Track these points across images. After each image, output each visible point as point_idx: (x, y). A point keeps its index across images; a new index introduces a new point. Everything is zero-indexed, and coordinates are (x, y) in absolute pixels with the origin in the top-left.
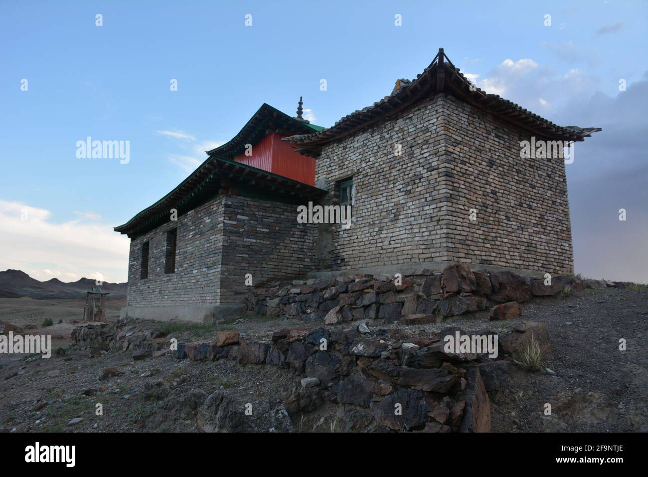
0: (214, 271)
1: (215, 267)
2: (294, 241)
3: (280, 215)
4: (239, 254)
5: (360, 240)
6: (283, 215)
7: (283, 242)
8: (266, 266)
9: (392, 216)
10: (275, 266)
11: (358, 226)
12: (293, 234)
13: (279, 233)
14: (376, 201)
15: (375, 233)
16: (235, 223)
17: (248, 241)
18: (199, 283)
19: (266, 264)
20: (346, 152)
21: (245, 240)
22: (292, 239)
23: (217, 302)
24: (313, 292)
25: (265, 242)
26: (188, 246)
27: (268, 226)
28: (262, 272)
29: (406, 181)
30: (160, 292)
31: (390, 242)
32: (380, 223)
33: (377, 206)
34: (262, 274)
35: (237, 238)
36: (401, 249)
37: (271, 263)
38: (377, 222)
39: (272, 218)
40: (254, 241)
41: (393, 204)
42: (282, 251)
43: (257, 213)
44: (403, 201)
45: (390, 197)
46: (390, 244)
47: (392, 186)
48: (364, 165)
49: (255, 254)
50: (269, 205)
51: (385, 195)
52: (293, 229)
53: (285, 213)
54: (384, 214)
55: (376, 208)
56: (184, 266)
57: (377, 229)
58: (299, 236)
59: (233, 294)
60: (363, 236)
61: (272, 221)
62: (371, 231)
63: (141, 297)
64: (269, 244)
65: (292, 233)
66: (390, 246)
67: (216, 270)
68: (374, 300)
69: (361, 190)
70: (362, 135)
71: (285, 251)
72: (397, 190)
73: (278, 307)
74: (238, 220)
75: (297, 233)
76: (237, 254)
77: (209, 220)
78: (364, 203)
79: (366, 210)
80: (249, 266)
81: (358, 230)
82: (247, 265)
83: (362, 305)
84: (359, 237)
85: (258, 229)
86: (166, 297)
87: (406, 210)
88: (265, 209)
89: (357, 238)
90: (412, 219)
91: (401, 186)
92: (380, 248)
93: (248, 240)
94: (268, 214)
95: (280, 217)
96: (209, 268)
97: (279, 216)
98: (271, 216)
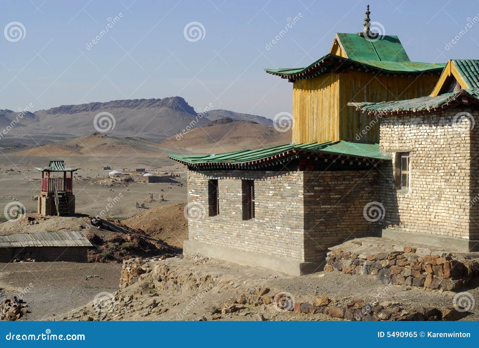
0: (297, 232)
1: (298, 229)
2: (363, 202)
3: (350, 181)
4: (317, 219)
5: (415, 209)
6: (352, 181)
7: (354, 205)
8: (341, 226)
9: (437, 196)
10: (348, 225)
11: (414, 197)
12: (362, 197)
13: (350, 197)
14: (426, 180)
15: (425, 207)
16: (313, 194)
17: (324, 208)
18: (283, 239)
19: (340, 224)
20: (405, 128)
21: (322, 207)
22: (361, 201)
23: (302, 259)
24: (375, 260)
25: (338, 207)
26: (269, 202)
27: (340, 192)
28: (337, 232)
29: (446, 171)
30: (238, 236)
31: (435, 216)
32: (429, 199)
33: (426, 184)
34: (337, 234)
35: (315, 207)
36: (442, 224)
37: (343, 223)
38: (427, 198)
39: (343, 185)
40: (329, 207)
41: (437, 187)
42: (353, 212)
43: (330, 183)
44: (443, 187)
45: (435, 180)
46: (435, 218)
47: (436, 172)
48: (417, 146)
49: (331, 217)
50: (340, 175)
51: (432, 177)
52: (362, 192)
53: (355, 179)
54: (431, 192)
55: (425, 186)
56: (266, 219)
57: (426, 204)
58: (368, 197)
59: (314, 252)
60: (417, 207)
61: (343, 188)
62: (423, 203)
63: (211, 234)
64: (341, 208)
65: (361, 195)
66: (435, 220)
67: (300, 233)
68: (410, 274)
69: (415, 167)
70: (416, 118)
71: (355, 212)
72: (440, 176)
73: (351, 266)
74: (315, 191)
75: (365, 195)
76: (316, 219)
77: (289, 188)
78: (417, 179)
79: (419, 186)
80: (326, 228)
81: (414, 200)
82: (325, 227)
83: (403, 276)
84: (414, 206)
85: (331, 197)
86: (247, 243)
87: (446, 195)
88: (336, 178)
89: (413, 207)
90: (449, 202)
91: (442, 174)
92: (429, 219)
93: (324, 206)
94: (339, 183)
95: (350, 183)
96: (293, 229)
97: (348, 182)
98: (342, 184)
